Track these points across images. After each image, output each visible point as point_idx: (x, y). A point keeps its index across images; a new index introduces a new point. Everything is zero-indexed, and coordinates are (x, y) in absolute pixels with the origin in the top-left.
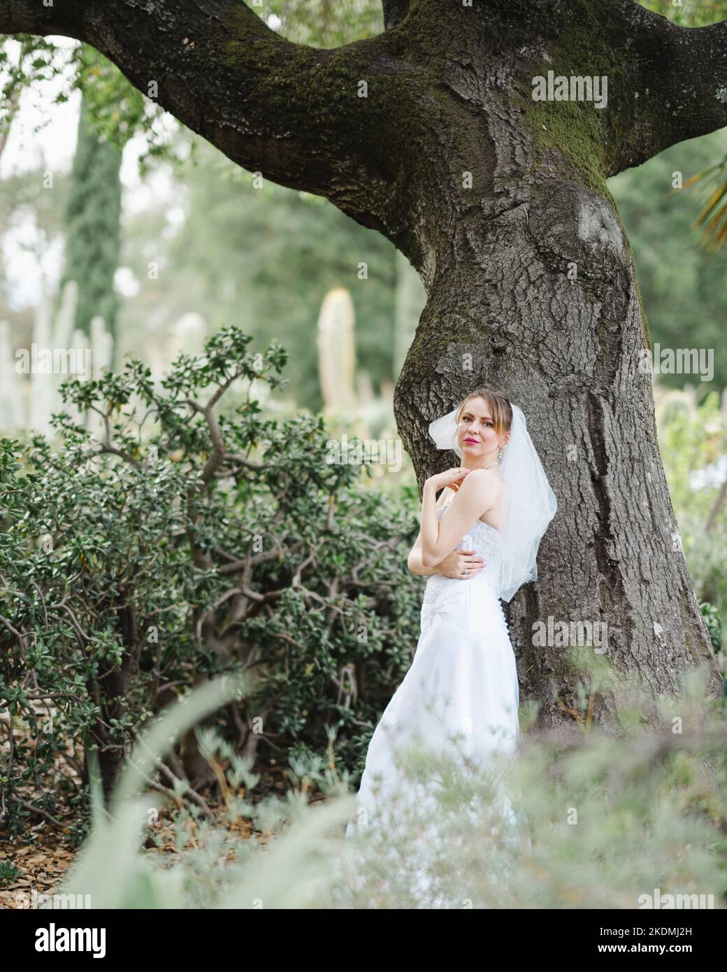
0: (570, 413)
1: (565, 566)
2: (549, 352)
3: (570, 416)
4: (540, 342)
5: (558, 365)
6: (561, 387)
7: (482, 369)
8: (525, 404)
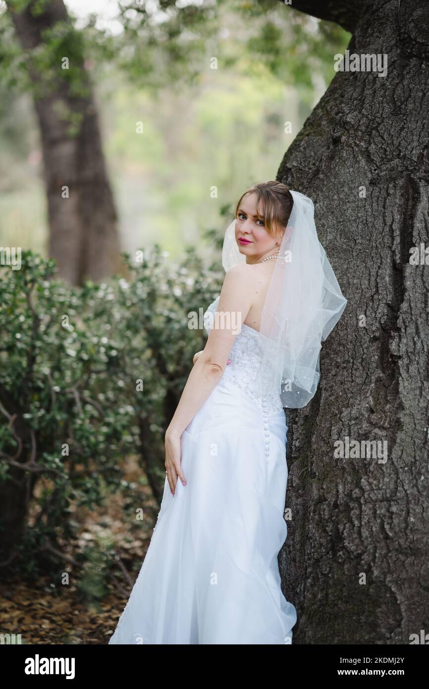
0: (386, 199)
1: (348, 362)
2: (380, 138)
3: (385, 202)
4: (374, 129)
5: (385, 151)
6: (384, 173)
7: (321, 161)
8: (348, 192)
